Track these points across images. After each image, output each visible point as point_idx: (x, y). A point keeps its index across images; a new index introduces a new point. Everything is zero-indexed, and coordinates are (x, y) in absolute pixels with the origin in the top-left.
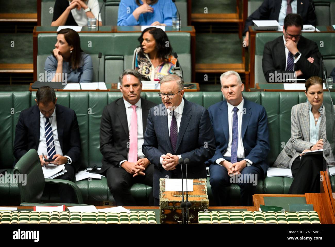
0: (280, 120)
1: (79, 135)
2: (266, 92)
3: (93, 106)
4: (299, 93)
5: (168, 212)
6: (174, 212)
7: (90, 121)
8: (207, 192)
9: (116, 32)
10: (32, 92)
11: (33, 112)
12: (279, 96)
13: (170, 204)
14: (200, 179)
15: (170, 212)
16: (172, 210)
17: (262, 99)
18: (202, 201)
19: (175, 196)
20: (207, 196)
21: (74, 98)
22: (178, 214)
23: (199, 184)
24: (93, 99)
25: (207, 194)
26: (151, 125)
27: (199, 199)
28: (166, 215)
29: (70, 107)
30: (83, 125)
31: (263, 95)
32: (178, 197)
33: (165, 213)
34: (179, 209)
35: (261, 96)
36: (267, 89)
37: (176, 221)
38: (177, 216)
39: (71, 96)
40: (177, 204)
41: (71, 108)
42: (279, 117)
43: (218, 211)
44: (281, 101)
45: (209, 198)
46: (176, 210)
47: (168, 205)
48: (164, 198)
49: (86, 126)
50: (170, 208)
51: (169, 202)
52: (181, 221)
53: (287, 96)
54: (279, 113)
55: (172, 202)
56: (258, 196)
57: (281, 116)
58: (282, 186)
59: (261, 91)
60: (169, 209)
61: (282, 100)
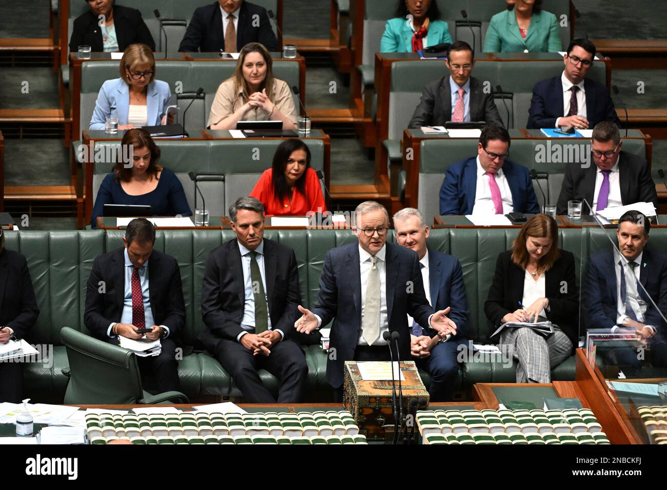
0: (479, 270)
1: (181, 294)
2: (458, 229)
3: (199, 251)
4: (507, 231)
5: (368, 411)
6: (377, 412)
7: (195, 273)
8: (422, 382)
9: (212, 139)
10: (108, 231)
11: (113, 260)
12: (477, 235)
13: (373, 400)
14: (405, 362)
15: (371, 411)
16: (374, 409)
17: (451, 240)
18: (420, 395)
19: (377, 388)
20: (424, 388)
21: (171, 240)
22: (384, 415)
23: (407, 369)
24: (199, 241)
25: (423, 384)
26: (330, 277)
27: (415, 392)
28: (366, 416)
29: (164, 252)
30: (186, 280)
31: (453, 234)
32: (380, 390)
33: (365, 413)
34: (386, 407)
35: (449, 234)
36: (459, 225)
37: (381, 424)
38: (382, 418)
39: (167, 236)
40: (383, 400)
41: (166, 253)
42: (477, 265)
43: (445, 409)
44: (479, 243)
45: (428, 390)
46: (380, 408)
47: (370, 402)
48: (361, 391)
49: (189, 283)
50: (372, 406)
51: (370, 397)
52: (394, 425)
53: (489, 235)
54: (477, 260)
55: (375, 397)
56: (483, 386)
57: (480, 264)
58: (490, 370)
59: (449, 227)
60: (370, 408)
61: (481, 241)
